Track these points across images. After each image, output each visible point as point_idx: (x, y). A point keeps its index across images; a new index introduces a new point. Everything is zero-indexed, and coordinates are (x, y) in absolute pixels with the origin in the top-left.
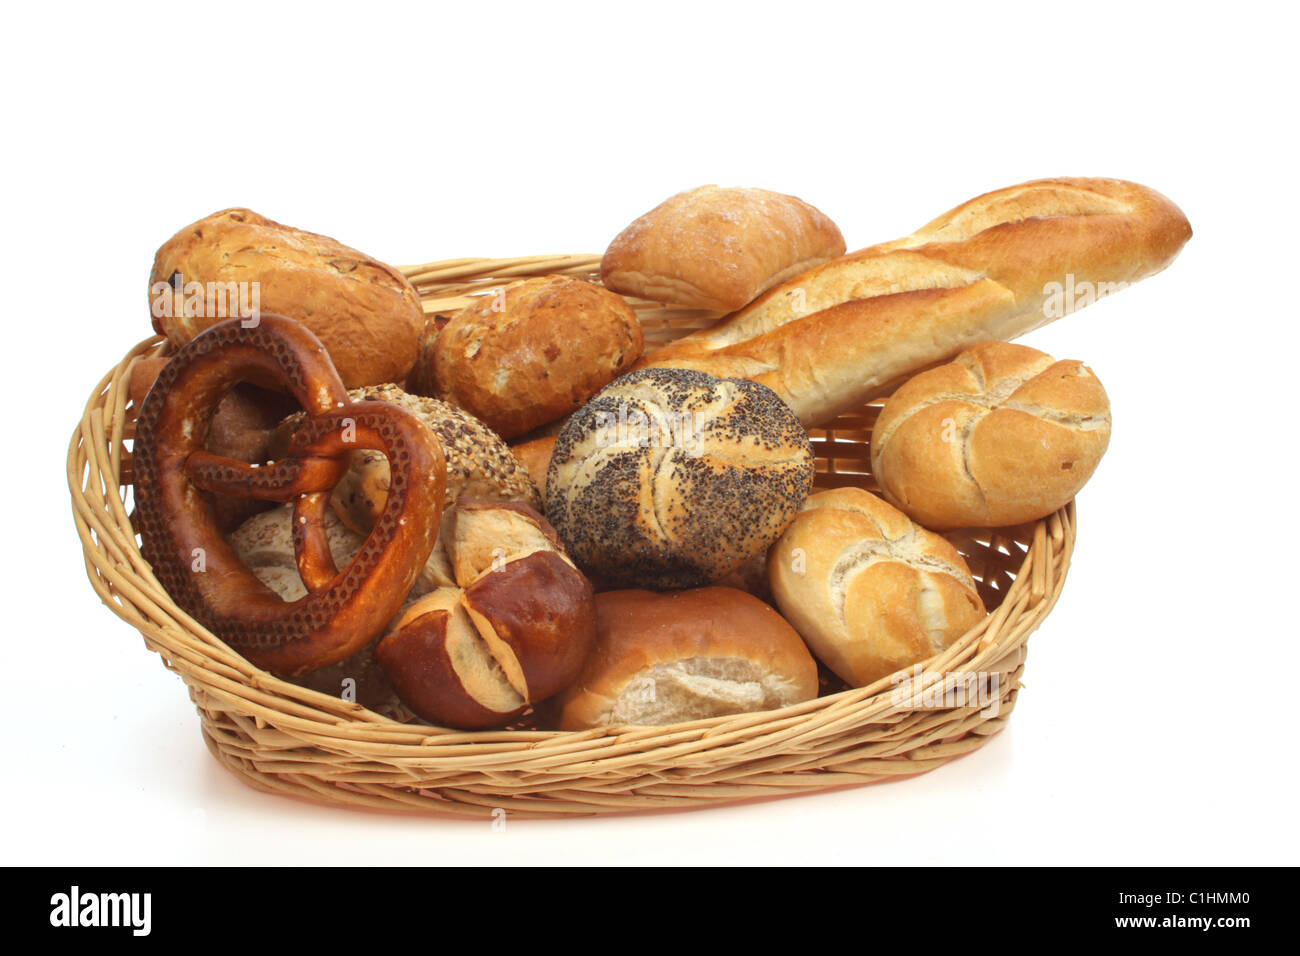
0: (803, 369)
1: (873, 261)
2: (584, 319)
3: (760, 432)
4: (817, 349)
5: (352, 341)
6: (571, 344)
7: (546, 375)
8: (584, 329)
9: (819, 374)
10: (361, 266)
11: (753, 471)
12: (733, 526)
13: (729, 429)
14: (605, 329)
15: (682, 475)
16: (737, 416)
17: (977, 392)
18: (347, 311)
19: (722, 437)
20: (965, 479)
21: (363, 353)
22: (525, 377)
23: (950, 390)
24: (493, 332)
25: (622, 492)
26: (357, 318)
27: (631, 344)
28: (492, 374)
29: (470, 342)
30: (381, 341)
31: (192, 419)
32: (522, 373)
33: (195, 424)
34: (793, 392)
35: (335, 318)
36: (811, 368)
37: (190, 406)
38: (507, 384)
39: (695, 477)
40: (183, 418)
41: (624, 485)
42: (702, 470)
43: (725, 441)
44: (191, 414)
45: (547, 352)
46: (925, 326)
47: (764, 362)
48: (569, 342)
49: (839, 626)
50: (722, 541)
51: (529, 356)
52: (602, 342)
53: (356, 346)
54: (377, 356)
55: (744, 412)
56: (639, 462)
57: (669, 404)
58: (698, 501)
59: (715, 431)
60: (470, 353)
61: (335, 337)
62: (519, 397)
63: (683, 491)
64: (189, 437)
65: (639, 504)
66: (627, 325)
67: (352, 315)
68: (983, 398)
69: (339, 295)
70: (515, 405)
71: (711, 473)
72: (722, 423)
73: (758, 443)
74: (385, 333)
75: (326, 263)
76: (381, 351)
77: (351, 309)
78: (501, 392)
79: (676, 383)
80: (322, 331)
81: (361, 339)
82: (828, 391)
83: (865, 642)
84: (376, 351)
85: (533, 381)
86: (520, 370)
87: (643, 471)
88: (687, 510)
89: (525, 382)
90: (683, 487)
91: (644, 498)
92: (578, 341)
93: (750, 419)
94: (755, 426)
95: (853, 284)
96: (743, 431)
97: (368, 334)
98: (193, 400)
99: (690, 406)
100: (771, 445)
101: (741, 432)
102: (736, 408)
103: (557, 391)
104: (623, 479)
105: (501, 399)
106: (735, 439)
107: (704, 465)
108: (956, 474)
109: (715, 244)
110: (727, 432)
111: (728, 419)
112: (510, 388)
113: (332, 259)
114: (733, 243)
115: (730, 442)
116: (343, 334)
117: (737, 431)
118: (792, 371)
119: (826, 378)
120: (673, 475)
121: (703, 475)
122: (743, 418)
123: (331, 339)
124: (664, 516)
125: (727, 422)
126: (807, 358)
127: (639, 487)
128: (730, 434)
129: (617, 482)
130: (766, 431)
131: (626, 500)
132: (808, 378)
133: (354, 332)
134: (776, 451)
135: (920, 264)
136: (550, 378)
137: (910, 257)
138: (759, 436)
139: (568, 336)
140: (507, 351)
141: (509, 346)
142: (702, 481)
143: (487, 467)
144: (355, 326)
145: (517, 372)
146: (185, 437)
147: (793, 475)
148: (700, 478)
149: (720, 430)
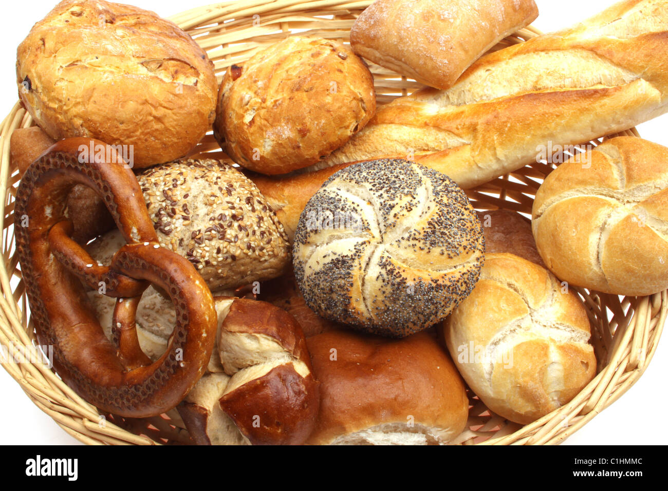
0: (489, 149)
1: (555, 53)
2: (329, 103)
3: (445, 244)
4: (501, 134)
5: (155, 137)
6: (317, 125)
7: (299, 147)
8: (329, 111)
9: (500, 152)
10: (165, 63)
11: (436, 281)
12: (418, 318)
13: (422, 241)
14: (344, 109)
15: (384, 281)
16: (429, 230)
17: (618, 189)
18: (150, 114)
19: (417, 248)
20: (596, 268)
21: (164, 144)
22: (284, 147)
23: (597, 185)
24: (263, 105)
25: (340, 286)
26: (158, 119)
27: (364, 115)
28: (261, 141)
29: (248, 110)
30: (177, 132)
31: (51, 206)
32: (281, 144)
33: (53, 208)
34: (479, 165)
35: (141, 123)
36: (495, 149)
37: (49, 198)
38: (272, 151)
39: (393, 285)
40: (45, 205)
41: (342, 282)
42: (398, 280)
43: (418, 251)
44: (50, 203)
45: (300, 131)
46: (586, 119)
47: (461, 137)
48: (316, 122)
49: (487, 386)
50: (410, 325)
51: (287, 132)
52: (342, 119)
53: (158, 140)
54: (175, 143)
55: (435, 228)
56: (353, 264)
57: (380, 210)
58: (395, 301)
59: (412, 242)
60: (248, 119)
61: (142, 136)
62: (280, 159)
63: (384, 292)
64: (51, 217)
65: (351, 297)
66: (362, 100)
67: (155, 117)
68: (622, 194)
69: (146, 102)
70: (277, 164)
71: (405, 283)
72: (417, 236)
73: (443, 254)
74: (181, 126)
75: (138, 63)
76: (178, 139)
77: (154, 113)
78: (267, 154)
79: (387, 191)
80: (132, 134)
81: (162, 134)
82: (506, 164)
83: (503, 401)
84: (175, 140)
85: (290, 150)
86: (280, 142)
87: (355, 272)
88: (386, 305)
89: (285, 150)
90: (384, 289)
91: (354, 294)
92: (323, 121)
93: (439, 234)
94: (442, 240)
95: (537, 74)
96: (433, 244)
97: (167, 129)
98: (51, 195)
99: (395, 215)
100: (452, 255)
101: (431, 244)
102: (430, 223)
103: (307, 157)
104: (341, 277)
105: (268, 159)
106: (426, 250)
107: (401, 276)
108: (590, 264)
109: (433, 42)
110: (420, 244)
111: (422, 233)
112: (274, 153)
113: (143, 60)
114: (446, 42)
115: (423, 252)
116: (148, 133)
117: (428, 243)
118: (481, 149)
119: (506, 156)
120: (378, 278)
121: (399, 284)
122: (434, 232)
123: (140, 139)
124: (369, 302)
125: (421, 236)
126: (493, 140)
127: (352, 285)
128: (422, 246)
129: (337, 279)
130: (449, 244)
131: (342, 293)
132: (492, 155)
133: (157, 130)
134: (455, 258)
135: (591, 60)
136: (301, 148)
137: (585, 53)
138: (444, 248)
139: (316, 118)
140: (272, 126)
141: (273, 122)
142: (398, 289)
143: (249, 247)
144: (157, 126)
145: (278, 143)
146: (47, 217)
147: (466, 276)
148: (396, 286)
149: (416, 242)
